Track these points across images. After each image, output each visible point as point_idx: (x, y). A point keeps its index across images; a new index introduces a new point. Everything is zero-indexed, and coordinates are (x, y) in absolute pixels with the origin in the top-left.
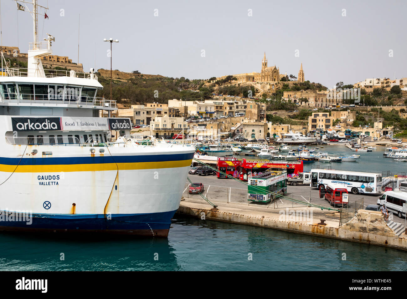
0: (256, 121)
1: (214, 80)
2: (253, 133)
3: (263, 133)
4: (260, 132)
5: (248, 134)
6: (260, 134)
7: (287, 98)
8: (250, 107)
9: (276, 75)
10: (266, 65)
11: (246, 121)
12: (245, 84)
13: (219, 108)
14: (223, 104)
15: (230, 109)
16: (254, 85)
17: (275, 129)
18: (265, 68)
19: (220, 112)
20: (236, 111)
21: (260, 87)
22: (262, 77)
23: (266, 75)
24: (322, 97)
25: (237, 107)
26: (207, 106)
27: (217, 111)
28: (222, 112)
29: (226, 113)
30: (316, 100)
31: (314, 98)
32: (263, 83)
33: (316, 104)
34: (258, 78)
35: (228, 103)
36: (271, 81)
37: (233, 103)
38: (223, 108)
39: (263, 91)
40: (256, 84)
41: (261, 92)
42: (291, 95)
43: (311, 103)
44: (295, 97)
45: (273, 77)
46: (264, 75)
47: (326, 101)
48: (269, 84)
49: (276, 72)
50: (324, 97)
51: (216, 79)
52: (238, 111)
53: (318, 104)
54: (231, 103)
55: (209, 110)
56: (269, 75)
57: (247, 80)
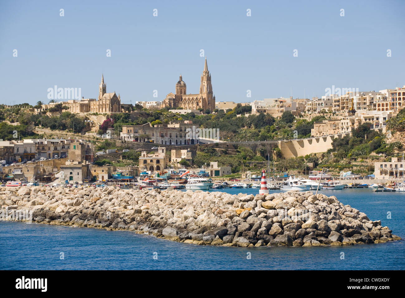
0: (78, 162)
1: (39, 108)
2: (71, 175)
5: (67, 176)
6: (78, 176)
7: (127, 134)
8: (73, 147)
9: (116, 105)
10: (104, 90)
11: (68, 163)
12: (78, 115)
13: (41, 148)
14: (46, 143)
15: (55, 149)
16: (88, 117)
17: (95, 171)
18: (103, 95)
19: (42, 153)
20: (62, 151)
21: (96, 119)
22: (99, 106)
23: (104, 103)
24: (170, 132)
25: (63, 147)
26: (26, 146)
27: (38, 152)
28: (45, 153)
29: (49, 154)
30: (162, 136)
31: (160, 133)
32: (100, 114)
33: (162, 140)
34: (95, 107)
35: (52, 143)
36: (110, 111)
37: (58, 142)
38: (45, 148)
39: (100, 125)
40: (91, 115)
41: (97, 126)
42: (131, 130)
43: (157, 139)
44: (137, 133)
45: (112, 106)
46: (102, 104)
47: (177, 137)
48: (106, 115)
49: (117, 101)
50: (173, 132)
51: (42, 107)
52: (65, 152)
53: (166, 141)
54: (56, 142)
55: (29, 151)
56: (107, 104)
57: (81, 109)
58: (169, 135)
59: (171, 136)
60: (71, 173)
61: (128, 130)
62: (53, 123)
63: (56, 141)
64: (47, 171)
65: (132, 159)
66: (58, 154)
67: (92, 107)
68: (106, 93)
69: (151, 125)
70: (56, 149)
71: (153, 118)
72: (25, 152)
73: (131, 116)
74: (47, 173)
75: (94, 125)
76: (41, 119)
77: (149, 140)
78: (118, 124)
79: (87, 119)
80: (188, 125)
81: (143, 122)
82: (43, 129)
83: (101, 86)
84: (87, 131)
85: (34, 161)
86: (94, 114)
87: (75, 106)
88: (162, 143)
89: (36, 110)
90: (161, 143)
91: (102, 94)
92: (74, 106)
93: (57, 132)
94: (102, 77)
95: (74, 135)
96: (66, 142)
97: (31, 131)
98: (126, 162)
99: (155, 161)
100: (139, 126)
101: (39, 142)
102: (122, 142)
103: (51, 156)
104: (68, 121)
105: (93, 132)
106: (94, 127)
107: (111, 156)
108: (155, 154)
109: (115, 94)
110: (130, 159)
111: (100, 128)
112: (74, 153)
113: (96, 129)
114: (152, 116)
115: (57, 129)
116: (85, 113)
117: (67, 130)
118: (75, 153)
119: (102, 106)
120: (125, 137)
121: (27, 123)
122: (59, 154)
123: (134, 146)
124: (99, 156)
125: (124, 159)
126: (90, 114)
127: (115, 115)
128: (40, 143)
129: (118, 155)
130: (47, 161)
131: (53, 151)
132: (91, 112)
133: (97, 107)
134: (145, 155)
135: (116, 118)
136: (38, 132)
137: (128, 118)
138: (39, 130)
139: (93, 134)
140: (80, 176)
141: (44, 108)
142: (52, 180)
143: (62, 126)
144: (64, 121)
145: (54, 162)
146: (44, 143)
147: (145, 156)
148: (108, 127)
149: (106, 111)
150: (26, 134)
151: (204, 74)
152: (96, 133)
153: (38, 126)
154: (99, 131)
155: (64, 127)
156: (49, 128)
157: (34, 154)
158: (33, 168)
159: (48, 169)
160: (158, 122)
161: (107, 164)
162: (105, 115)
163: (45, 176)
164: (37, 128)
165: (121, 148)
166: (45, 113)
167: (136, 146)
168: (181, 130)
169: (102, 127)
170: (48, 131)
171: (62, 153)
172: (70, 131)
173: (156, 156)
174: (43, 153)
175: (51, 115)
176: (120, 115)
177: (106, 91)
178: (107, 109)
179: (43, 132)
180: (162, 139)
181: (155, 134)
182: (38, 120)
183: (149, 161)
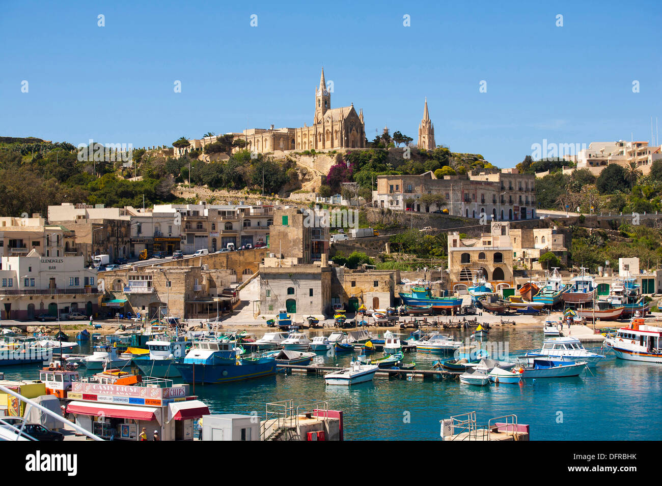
0: (300, 260)
1: (183, 147)
2: (291, 297)
3: (320, 296)
4: (311, 294)
5: (276, 300)
6: (311, 299)
7: (388, 196)
8: (281, 220)
9: (355, 132)
10: (326, 103)
11: (271, 263)
12: (271, 156)
13: (194, 225)
14: (206, 214)
15: (226, 228)
16: (293, 159)
17: (354, 284)
18: (324, 113)
19: (196, 237)
20: (243, 234)
21: (312, 165)
22: (316, 137)
23: (328, 130)
24: (482, 192)
25: (247, 224)
26: (160, 220)
27: (188, 234)
28: (203, 237)
29: (214, 240)
30: (467, 200)
31: (462, 192)
32: (320, 153)
33: (467, 210)
34: (306, 140)
35: (219, 213)
36: (342, 146)
37: (234, 212)
38: (205, 225)
39: (322, 176)
40: (300, 155)
41: (315, 178)
42: (397, 186)
43: (455, 207)
44: (410, 192)
45: (347, 136)
46: (322, 132)
47: (494, 202)
48: (336, 155)
49: (357, 124)
50: (487, 191)
51: (190, 145)
52: (251, 234)
53: (474, 211)
54: (229, 212)
55: (165, 232)
56: (336, 132)
57: (274, 144)
58: (479, 199)
59: (483, 201)
60: (291, 291)
61: (392, 187)
62: (215, 174)
63: (229, 210)
64: (218, 284)
65: (415, 252)
66: (234, 239)
67: (299, 140)
68: (329, 108)
69: (434, 177)
70: (231, 228)
71: (435, 162)
72: (157, 234)
73: (389, 156)
74: (219, 290)
75: (307, 177)
76: (188, 167)
77: (441, 209)
78: (363, 173)
79: (290, 164)
80: (514, 177)
81: (417, 169)
82: (194, 189)
83: (320, 95)
84: (292, 191)
85: (180, 256)
86: (307, 154)
87: (260, 139)
88: (467, 216)
89: (176, 150)
90: (465, 216)
91: (321, 111)
92: (258, 141)
93: (224, 193)
94: (322, 75)
95: (265, 198)
96: (252, 211)
97: (169, 192)
98: (402, 259)
99: (490, 257)
100: (415, 177)
101: (188, 212)
102: (383, 212)
103: (219, 244)
104: (250, 169)
105: (307, 192)
106: (309, 180)
107: (363, 246)
108: (482, 239)
109: (353, 109)
110: (410, 252)
111: (323, 183)
112: (285, 235)
113: (314, 183)
114: (431, 158)
115: (224, 187)
116: (287, 152)
117: (246, 189)
118: (287, 234)
119: (324, 136)
120: (382, 201)
121: (158, 177)
122: (238, 240)
123: (409, 220)
124: (337, 244)
125: (393, 252)
126: (297, 153)
127: (356, 153)
128: (191, 214)
129: (381, 242)
130: (211, 256)
131: (224, 232)
132: (299, 149)
133: (312, 139)
134: (458, 241)
135: (358, 162)
136: (182, 193)
137: (384, 161)
138: (185, 191)
139: (308, 196)
140: (318, 299)
141: (194, 147)
142: (234, 307)
143: (234, 180)
144: (239, 169)
145: (227, 258)
146: (201, 214)
147: (458, 244)
148: (340, 181)
149: (332, 146)
150: (158, 199)
151: (424, 125)
152: (314, 194)
153: (183, 182)
154: (322, 189)
155: (238, 182)
156: (206, 186)
157: (179, 240)
158: (183, 277)
159: (222, 278)
160: (448, 171)
161: (364, 263)
162: (331, 154)
163: (216, 300)
164: (179, 187)
165: (381, 226)
166: (195, 154)
167: (413, 222)
168: (503, 188)
169: (329, 180)
170: (204, 192)
171: (243, 237)
172: (253, 191)
173: (484, 243)
174: (200, 236)
175: (208, 159)
176: (368, 153)
177: (329, 104)
178: (336, 142)
179: (193, 193)
180: (467, 207)
181: (451, 195)
182: (183, 169)
183: (475, 258)
